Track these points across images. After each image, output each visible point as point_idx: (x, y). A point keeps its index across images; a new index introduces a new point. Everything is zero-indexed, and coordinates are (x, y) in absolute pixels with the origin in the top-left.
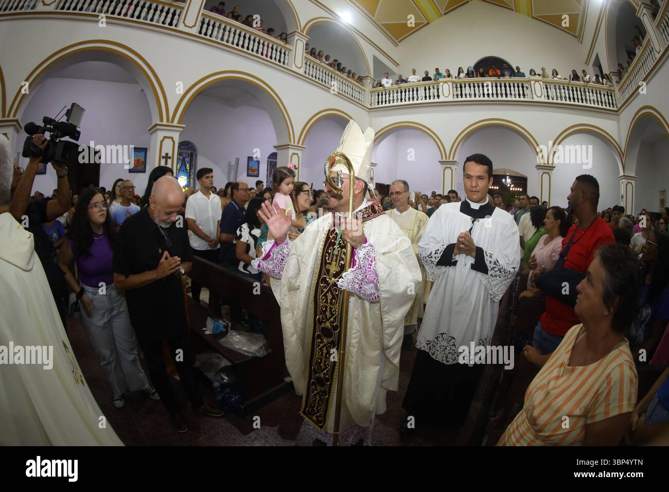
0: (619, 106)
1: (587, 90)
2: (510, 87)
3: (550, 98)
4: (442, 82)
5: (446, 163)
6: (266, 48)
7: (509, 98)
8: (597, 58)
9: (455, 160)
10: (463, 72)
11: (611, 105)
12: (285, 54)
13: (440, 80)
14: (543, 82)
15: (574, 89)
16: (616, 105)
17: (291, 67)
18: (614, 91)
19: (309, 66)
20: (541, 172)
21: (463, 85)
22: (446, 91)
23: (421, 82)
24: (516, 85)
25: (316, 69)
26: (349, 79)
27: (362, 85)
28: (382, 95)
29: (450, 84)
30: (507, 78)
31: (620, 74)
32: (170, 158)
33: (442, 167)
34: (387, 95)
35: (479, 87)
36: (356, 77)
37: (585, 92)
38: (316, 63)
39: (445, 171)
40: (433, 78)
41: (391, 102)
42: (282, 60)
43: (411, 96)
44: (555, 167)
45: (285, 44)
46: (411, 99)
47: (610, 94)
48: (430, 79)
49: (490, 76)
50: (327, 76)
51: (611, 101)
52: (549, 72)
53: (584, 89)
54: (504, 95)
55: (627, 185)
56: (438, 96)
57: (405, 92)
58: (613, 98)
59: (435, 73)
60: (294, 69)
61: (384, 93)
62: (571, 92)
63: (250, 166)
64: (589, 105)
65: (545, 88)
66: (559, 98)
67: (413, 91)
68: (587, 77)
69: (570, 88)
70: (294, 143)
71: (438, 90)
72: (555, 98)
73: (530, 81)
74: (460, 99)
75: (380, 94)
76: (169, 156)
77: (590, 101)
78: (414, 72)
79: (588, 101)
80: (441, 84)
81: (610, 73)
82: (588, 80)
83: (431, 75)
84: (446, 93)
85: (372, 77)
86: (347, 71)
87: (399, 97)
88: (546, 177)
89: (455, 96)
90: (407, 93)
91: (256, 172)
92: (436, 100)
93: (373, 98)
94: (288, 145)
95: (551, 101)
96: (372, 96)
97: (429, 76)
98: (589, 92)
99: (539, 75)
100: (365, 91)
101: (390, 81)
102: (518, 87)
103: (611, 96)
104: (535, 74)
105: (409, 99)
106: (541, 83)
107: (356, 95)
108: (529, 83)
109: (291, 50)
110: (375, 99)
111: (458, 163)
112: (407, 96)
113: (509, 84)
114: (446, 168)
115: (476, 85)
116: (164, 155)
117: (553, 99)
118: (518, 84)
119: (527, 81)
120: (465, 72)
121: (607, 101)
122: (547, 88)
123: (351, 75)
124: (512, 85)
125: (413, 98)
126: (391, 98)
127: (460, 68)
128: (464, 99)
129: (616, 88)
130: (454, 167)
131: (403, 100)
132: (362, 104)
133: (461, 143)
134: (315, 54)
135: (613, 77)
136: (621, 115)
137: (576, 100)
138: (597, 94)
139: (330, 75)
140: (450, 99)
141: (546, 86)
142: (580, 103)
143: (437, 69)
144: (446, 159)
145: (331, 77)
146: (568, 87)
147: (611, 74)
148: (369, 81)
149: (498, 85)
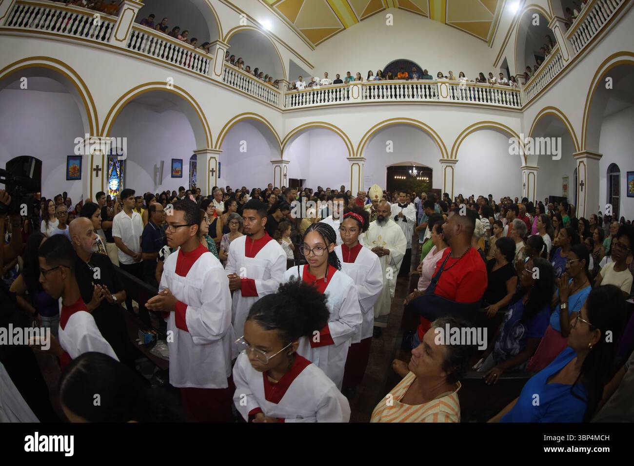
0: (523, 105)
1: (492, 90)
2: (417, 88)
3: (456, 98)
4: (352, 85)
5: (354, 159)
6: (188, 58)
7: (415, 99)
8: (505, 61)
9: (362, 156)
10: (372, 75)
11: (516, 104)
12: (206, 63)
13: (351, 82)
14: (449, 84)
15: (480, 90)
16: (520, 104)
17: (211, 75)
18: (519, 91)
19: (228, 73)
20: (444, 165)
21: (372, 87)
22: (356, 93)
23: (332, 84)
24: (423, 87)
25: (235, 75)
26: (266, 84)
27: (278, 88)
28: (296, 97)
29: (360, 86)
30: (415, 81)
31: (526, 77)
32: (100, 170)
33: (349, 163)
34: (301, 97)
35: (387, 89)
36: (273, 81)
37: (490, 92)
38: (235, 70)
39: (353, 166)
40: (344, 81)
41: (304, 103)
42: (203, 68)
43: (323, 98)
44: (457, 161)
45: (207, 53)
46: (322, 101)
47: (515, 94)
48: (341, 82)
49: (399, 79)
50: (245, 81)
51: (515, 101)
52: (456, 75)
53: (490, 90)
54: (411, 97)
55: (529, 175)
56: (348, 97)
57: (317, 94)
58: (518, 97)
59: (346, 76)
60: (214, 77)
61: (297, 95)
62: (476, 92)
63: (174, 168)
64: (493, 104)
65: (451, 89)
66: (464, 98)
67: (325, 93)
68: (494, 79)
69: (476, 89)
70: (212, 148)
71: (348, 91)
72: (461, 98)
73: (436, 83)
74: (368, 100)
75: (294, 96)
76: (99, 168)
77: (495, 100)
78: (326, 76)
79: (493, 101)
80: (351, 86)
81: (516, 76)
82: (494, 81)
83: (343, 78)
84: (356, 95)
85: (288, 81)
86: (264, 76)
87: (312, 99)
88: (449, 170)
89: (364, 98)
90: (319, 95)
91: (180, 173)
92: (346, 101)
93: (287, 100)
94: (207, 150)
95: (456, 101)
96: (286, 98)
97: (340, 79)
98: (494, 93)
99: (446, 77)
100: (280, 93)
101: (304, 84)
102: (425, 88)
103: (516, 96)
104: (443, 76)
105: (321, 100)
106: (447, 85)
107: (272, 98)
108: (436, 85)
109: (212, 59)
110: (289, 101)
111: (365, 159)
112: (319, 98)
113: (417, 86)
114: (353, 164)
115: (385, 87)
116: (95, 168)
117: (458, 99)
118: (425, 86)
119: (433, 83)
120: (375, 74)
121: (512, 100)
122: (453, 89)
123: (267, 80)
124: (419, 87)
125: (324, 100)
126: (304, 100)
127: (369, 72)
128: (372, 100)
129: (521, 88)
130: (361, 163)
131: (315, 102)
132: (277, 106)
133: (368, 141)
134: (234, 61)
135: (519, 79)
136: (525, 113)
137: (481, 100)
138: (502, 94)
139: (247, 80)
140: (359, 100)
141: (452, 87)
142: (485, 103)
143: (349, 73)
144: (354, 155)
145: (249, 82)
146: (474, 88)
147: (518, 76)
148: (284, 84)
149: (406, 87)
